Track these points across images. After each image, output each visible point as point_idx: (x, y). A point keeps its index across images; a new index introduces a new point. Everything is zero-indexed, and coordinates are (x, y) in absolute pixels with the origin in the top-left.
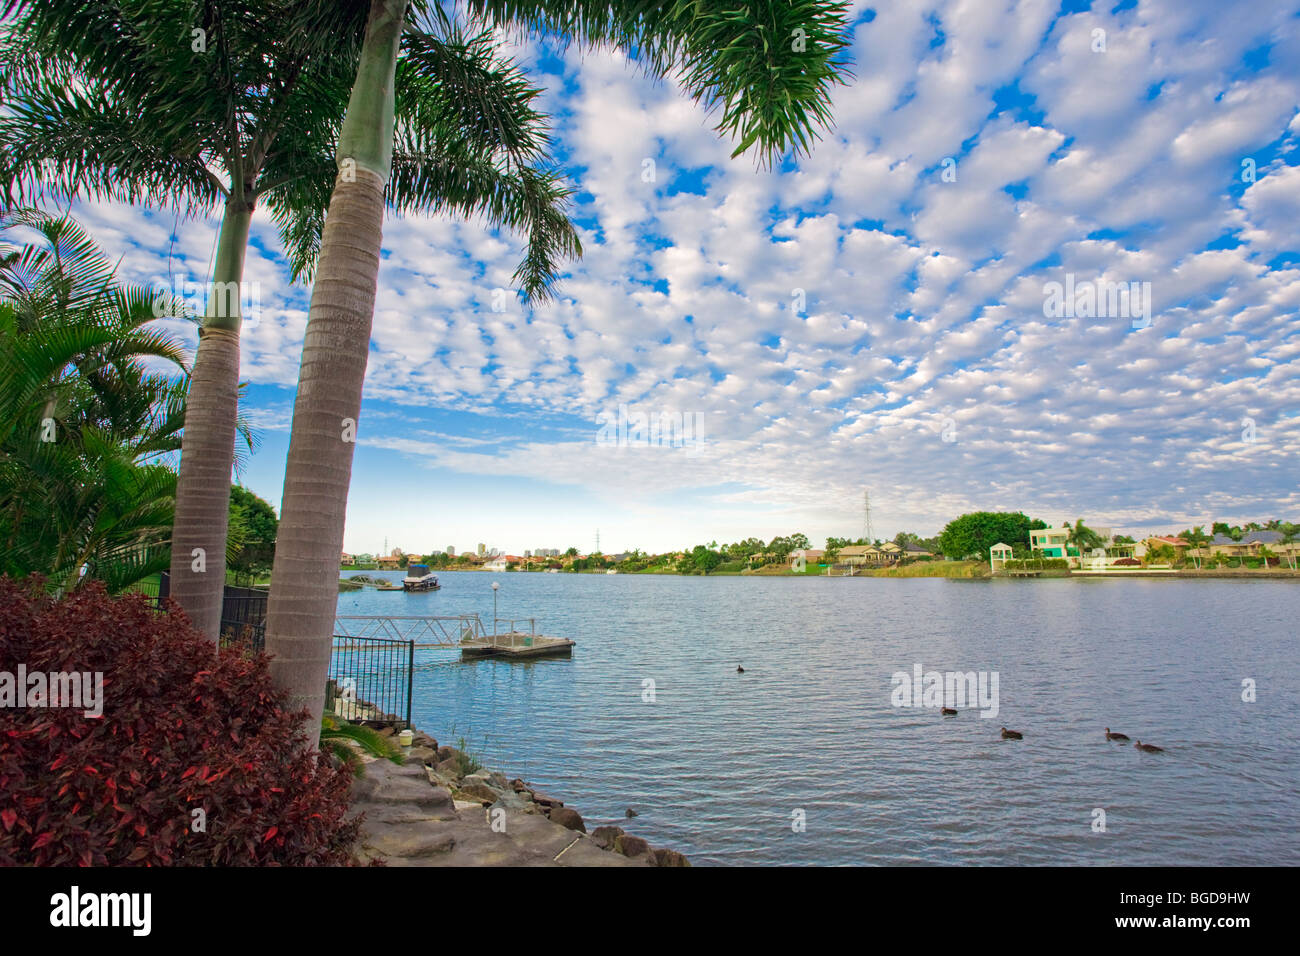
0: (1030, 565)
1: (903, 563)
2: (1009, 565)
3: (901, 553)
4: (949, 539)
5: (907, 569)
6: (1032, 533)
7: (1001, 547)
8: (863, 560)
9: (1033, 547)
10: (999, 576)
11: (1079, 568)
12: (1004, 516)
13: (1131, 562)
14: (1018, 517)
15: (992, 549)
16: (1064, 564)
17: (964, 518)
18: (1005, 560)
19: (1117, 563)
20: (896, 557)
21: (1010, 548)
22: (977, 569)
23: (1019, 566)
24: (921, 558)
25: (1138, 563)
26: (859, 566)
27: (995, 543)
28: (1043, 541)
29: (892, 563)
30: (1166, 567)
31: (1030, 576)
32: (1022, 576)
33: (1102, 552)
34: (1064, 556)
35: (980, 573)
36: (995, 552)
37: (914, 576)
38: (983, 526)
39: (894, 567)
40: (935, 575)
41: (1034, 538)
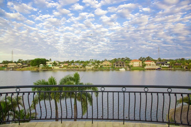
0: (46, 68)
1: (22, 67)
2: (43, 68)
3: (22, 65)
4: (32, 63)
5: (24, 68)
6: (47, 62)
7: (41, 65)
8: (13, 67)
9: (46, 64)
10: (41, 70)
11: (54, 69)
12: (42, 59)
14: (44, 59)
15: (40, 65)
16: (52, 68)
17: (35, 59)
18: (42, 67)
19: (59, 68)
20: (21, 66)
21: (43, 65)
22: (37, 69)
24: (26, 66)
25: (62, 68)
26: (13, 68)
27: (40, 64)
28: (48, 64)
29: (20, 67)
30: (65, 68)
31: (46, 70)
32: (45, 70)
33: (57, 66)
34: (51, 66)
35: (38, 69)
36: (40, 66)
37: (25, 70)
38: (39, 61)
39: (21, 68)
40: (29, 70)
41: (47, 63)
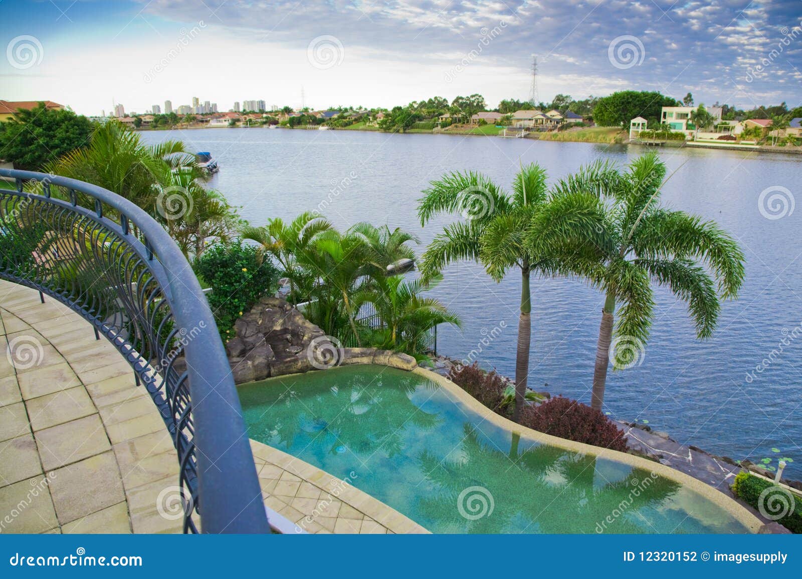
0: (658, 136)
1: (563, 128)
2: (643, 135)
3: (562, 120)
4: (601, 112)
5: (566, 133)
6: (664, 109)
7: (639, 120)
8: (531, 124)
9: (662, 120)
10: (634, 144)
11: (692, 140)
12: (645, 94)
13: (729, 138)
14: (655, 95)
15: (633, 121)
16: (683, 136)
17: (616, 96)
18: (640, 130)
19: (721, 138)
20: (557, 123)
21: (645, 121)
22: (618, 137)
23: (650, 136)
24: (577, 125)
25: (735, 139)
26: (528, 129)
27: (635, 117)
28: (672, 117)
29: (555, 128)
30: (752, 143)
31: (657, 145)
32: (651, 145)
33: (712, 128)
34: (683, 130)
35: (621, 140)
36: (634, 124)
37: (571, 140)
38: (629, 103)
39: (556, 131)
40: (587, 141)
41: (665, 113)
